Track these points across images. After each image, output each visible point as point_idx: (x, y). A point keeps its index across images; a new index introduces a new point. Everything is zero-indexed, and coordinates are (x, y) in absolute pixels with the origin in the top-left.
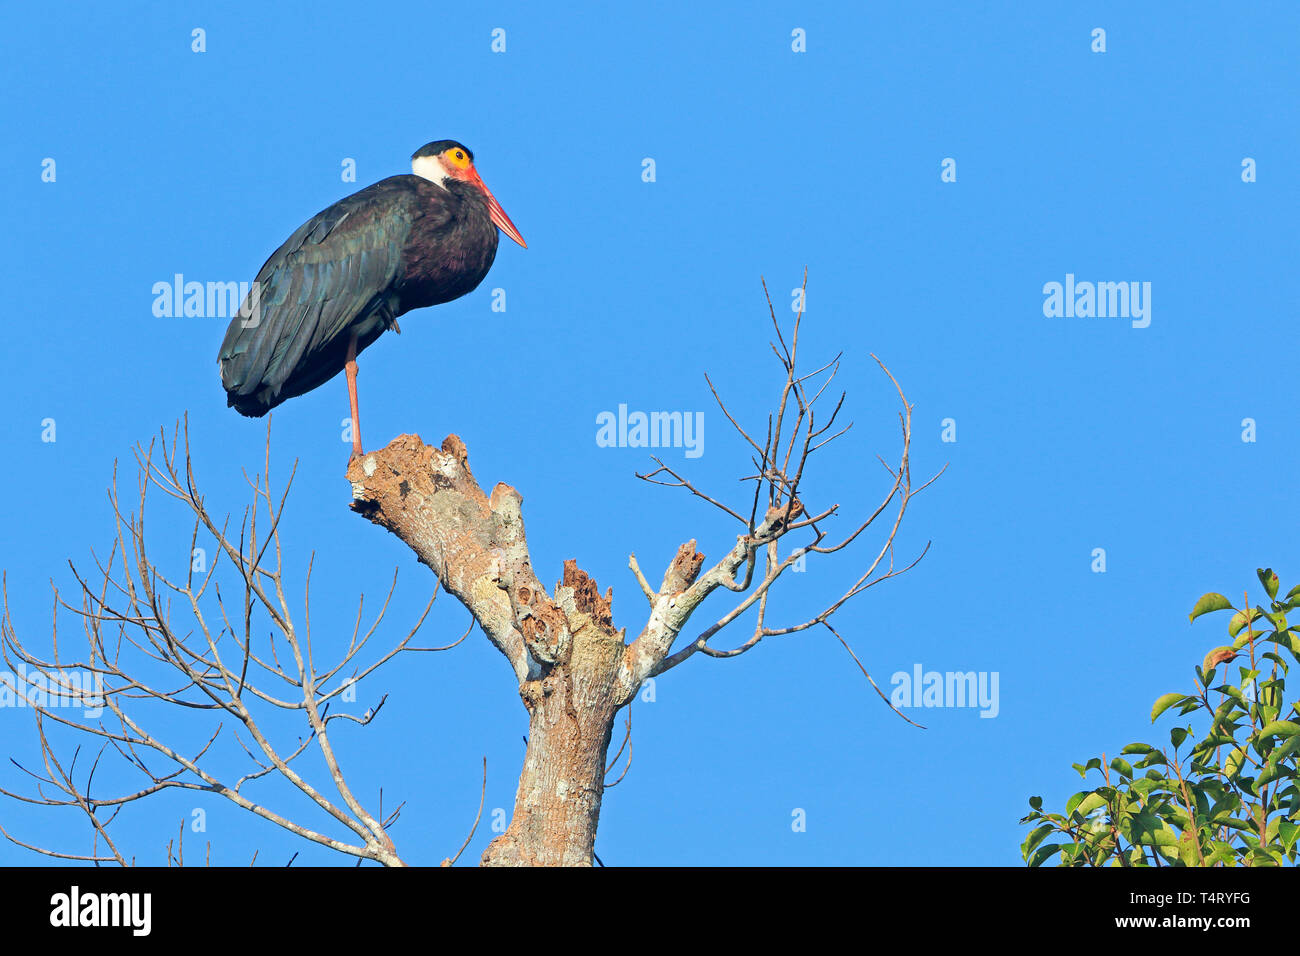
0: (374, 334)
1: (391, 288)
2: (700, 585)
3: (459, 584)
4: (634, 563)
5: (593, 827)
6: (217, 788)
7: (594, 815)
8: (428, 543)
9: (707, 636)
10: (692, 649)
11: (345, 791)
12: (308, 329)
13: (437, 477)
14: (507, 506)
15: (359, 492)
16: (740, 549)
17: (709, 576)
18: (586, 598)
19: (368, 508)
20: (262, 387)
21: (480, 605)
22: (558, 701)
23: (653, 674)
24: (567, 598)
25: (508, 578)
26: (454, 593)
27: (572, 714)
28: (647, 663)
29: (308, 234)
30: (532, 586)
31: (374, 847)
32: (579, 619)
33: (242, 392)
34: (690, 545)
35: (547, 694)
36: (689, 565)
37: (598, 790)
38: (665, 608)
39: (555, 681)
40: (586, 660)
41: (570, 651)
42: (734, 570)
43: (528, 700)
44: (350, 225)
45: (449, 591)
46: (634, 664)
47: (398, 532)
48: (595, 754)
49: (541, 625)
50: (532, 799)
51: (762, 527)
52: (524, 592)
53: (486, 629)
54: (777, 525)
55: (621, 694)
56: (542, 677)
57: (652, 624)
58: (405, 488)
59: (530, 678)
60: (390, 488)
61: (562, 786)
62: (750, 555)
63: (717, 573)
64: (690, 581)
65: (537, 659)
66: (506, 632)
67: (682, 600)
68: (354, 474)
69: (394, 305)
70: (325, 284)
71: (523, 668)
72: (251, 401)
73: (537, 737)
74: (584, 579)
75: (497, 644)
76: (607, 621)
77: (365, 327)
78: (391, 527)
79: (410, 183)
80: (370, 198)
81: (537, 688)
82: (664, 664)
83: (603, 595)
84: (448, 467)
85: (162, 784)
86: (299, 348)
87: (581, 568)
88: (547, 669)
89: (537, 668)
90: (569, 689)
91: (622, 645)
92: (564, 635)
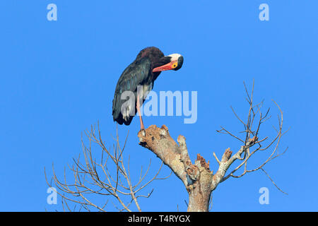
2: (231, 159)
3: (168, 162)
4: (214, 154)
8: (159, 152)
9: (233, 172)
10: (229, 176)
13: (161, 135)
14: (182, 141)
15: (141, 140)
16: (242, 149)
17: (234, 157)
18: (203, 164)
19: (143, 144)
21: (174, 167)
22: (197, 189)
23: (221, 182)
24: (198, 163)
25: (183, 159)
26: (167, 164)
27: (201, 193)
28: (219, 179)
30: (189, 161)
32: (202, 168)
34: (228, 149)
35: (194, 188)
36: (228, 155)
38: (223, 165)
39: (195, 185)
40: (204, 179)
41: (200, 177)
42: (240, 155)
43: (189, 190)
45: (165, 164)
46: (215, 179)
47: (151, 150)
48: (206, 203)
49: (192, 171)
51: (248, 144)
52: (187, 162)
53: (175, 173)
54: (251, 143)
55: (213, 187)
56: (192, 184)
57: (220, 169)
58: (153, 138)
59: (188, 185)
60: (149, 138)
62: (245, 150)
63: (236, 156)
64: (229, 159)
65: (191, 179)
66: (182, 173)
67: (227, 163)
68: (140, 135)
71: (186, 183)
73: (191, 199)
74: (202, 158)
75: (179, 177)
76: (208, 169)
78: (150, 148)
81: (191, 187)
82: (223, 179)
83: (207, 163)
84: (163, 133)
87: (202, 156)
88: (194, 182)
89: (191, 182)
90: (200, 187)
91: (212, 175)
92: (198, 173)
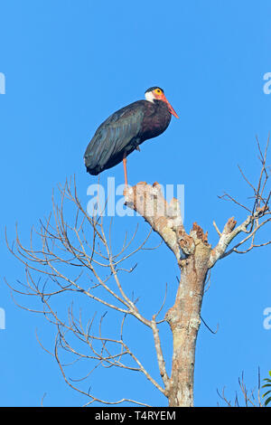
0: (132, 150)
1: (138, 136)
2: (235, 231)
3: (158, 229)
4: (214, 224)
5: (200, 306)
6: (82, 291)
7: (201, 302)
9: (236, 247)
10: (232, 251)
11: (123, 293)
12: (112, 148)
16: (249, 220)
17: (238, 228)
18: (200, 235)
20: (97, 166)
21: (164, 235)
22: (191, 266)
23: (220, 258)
24: (194, 234)
25: (176, 228)
26: (157, 231)
27: (195, 270)
28: (218, 255)
29: (112, 118)
30: (183, 230)
31: (132, 311)
32: (198, 241)
33: (91, 167)
34: (232, 218)
35: (187, 264)
36: (232, 225)
37: (202, 294)
38: (224, 238)
39: (189, 260)
40: (199, 253)
41: (194, 251)
42: (247, 226)
43: (181, 266)
44: (125, 116)
45: (155, 231)
46: (214, 255)
47: (139, 212)
48: (201, 283)
49: (186, 243)
50: (182, 297)
51: (256, 214)
52: (181, 232)
53: (166, 243)
54: (260, 213)
55: (210, 265)
56: (185, 259)
57: (220, 243)
59: (181, 259)
61: (191, 293)
62: (252, 222)
63: (241, 227)
64: (232, 230)
65: (184, 253)
66: (173, 244)
67: (230, 235)
68: (125, 194)
69: (138, 141)
70: (118, 134)
71: (179, 256)
72: (94, 170)
73: (183, 278)
74: (199, 228)
75: (170, 248)
76: (206, 242)
77: (129, 148)
78: (137, 210)
79: (143, 103)
80: (131, 107)
81: (184, 262)
82: (224, 255)
83: (205, 233)
85: (64, 289)
86: (110, 154)
87: (199, 225)
88: (187, 256)
89: (184, 256)
90: (194, 263)
91: (211, 249)
92: (193, 246)
